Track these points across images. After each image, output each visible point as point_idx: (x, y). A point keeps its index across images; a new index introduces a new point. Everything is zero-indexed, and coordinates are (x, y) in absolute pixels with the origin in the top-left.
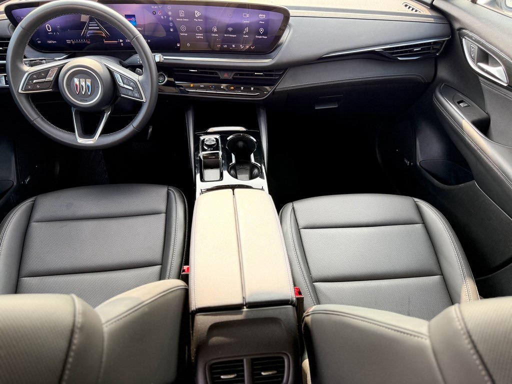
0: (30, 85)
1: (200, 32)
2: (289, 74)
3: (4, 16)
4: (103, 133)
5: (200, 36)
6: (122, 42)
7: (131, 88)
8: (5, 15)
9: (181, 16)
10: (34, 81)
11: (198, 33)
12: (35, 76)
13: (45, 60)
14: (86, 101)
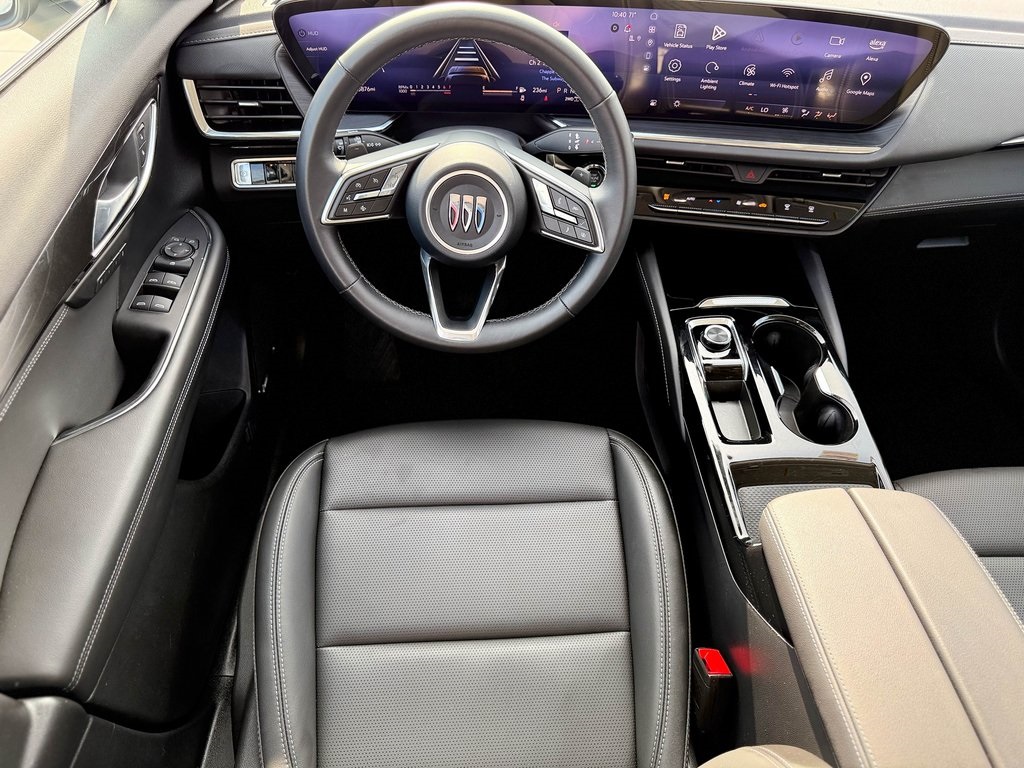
0: (346, 206)
1: (713, 76)
2: (900, 178)
3: (269, 26)
4: (492, 315)
5: (709, 84)
6: (523, 94)
7: (573, 219)
8: (272, 21)
9: (676, 36)
10: (357, 197)
11: (707, 76)
12: (358, 185)
13: (360, 136)
14: (470, 247)
